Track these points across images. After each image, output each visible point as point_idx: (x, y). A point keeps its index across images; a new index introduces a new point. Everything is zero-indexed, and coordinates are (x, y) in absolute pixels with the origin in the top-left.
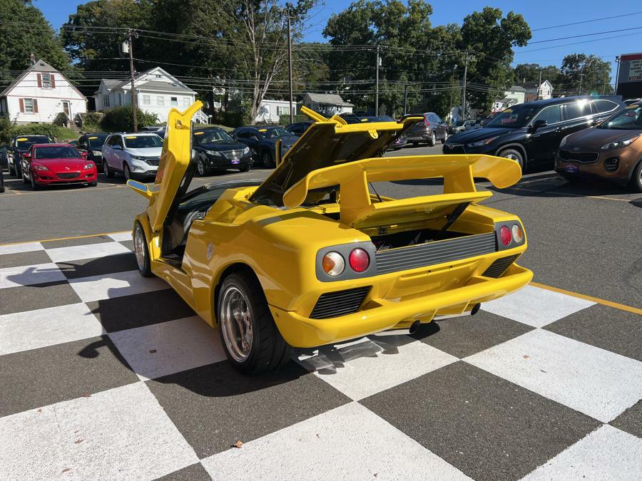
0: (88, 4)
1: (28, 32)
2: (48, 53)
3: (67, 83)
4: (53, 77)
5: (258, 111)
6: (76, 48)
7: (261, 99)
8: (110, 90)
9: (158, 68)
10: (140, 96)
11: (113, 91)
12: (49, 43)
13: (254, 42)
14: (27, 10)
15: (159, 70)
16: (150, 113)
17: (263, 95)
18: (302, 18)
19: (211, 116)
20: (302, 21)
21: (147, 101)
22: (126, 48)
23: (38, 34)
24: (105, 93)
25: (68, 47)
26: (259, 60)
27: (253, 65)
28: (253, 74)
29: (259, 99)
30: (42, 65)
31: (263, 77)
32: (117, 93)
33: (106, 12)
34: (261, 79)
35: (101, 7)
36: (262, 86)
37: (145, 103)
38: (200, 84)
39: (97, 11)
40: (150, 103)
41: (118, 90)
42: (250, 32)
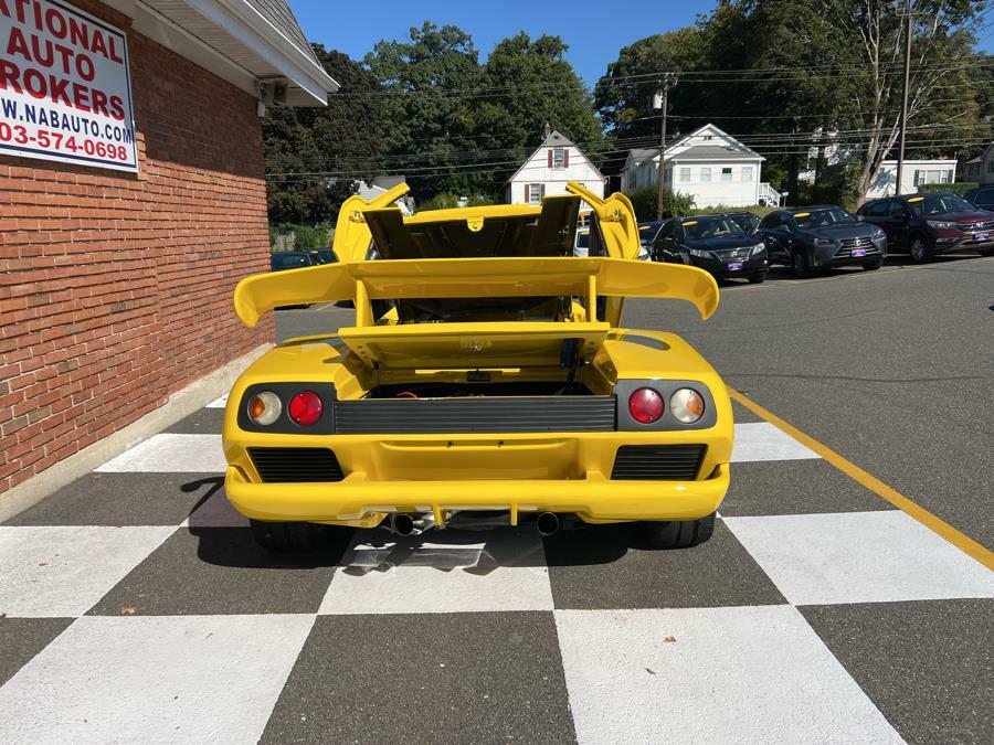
0: (635, 45)
1: (551, 95)
2: (574, 119)
3: (582, 159)
4: (567, 152)
5: (873, 182)
6: (612, 109)
7: (881, 160)
8: (638, 164)
9: (709, 125)
10: (677, 169)
11: (643, 165)
12: (576, 106)
13: (876, 63)
14: (553, 66)
15: (709, 129)
16: (684, 195)
17: (886, 152)
18: (979, 9)
19: (786, 194)
20: (977, 15)
21: (686, 176)
22: (658, 102)
23: (563, 97)
24: (632, 169)
25: (604, 109)
26: (884, 93)
27: (869, 104)
28: (869, 119)
29: (877, 158)
30: (556, 137)
31: (888, 123)
32: (647, 168)
33: (655, 52)
34: (884, 125)
35: (650, 46)
36: (885, 138)
37: (682, 179)
38: (775, 143)
39: (643, 52)
40: (689, 180)
41: (648, 163)
42: (871, 47)
